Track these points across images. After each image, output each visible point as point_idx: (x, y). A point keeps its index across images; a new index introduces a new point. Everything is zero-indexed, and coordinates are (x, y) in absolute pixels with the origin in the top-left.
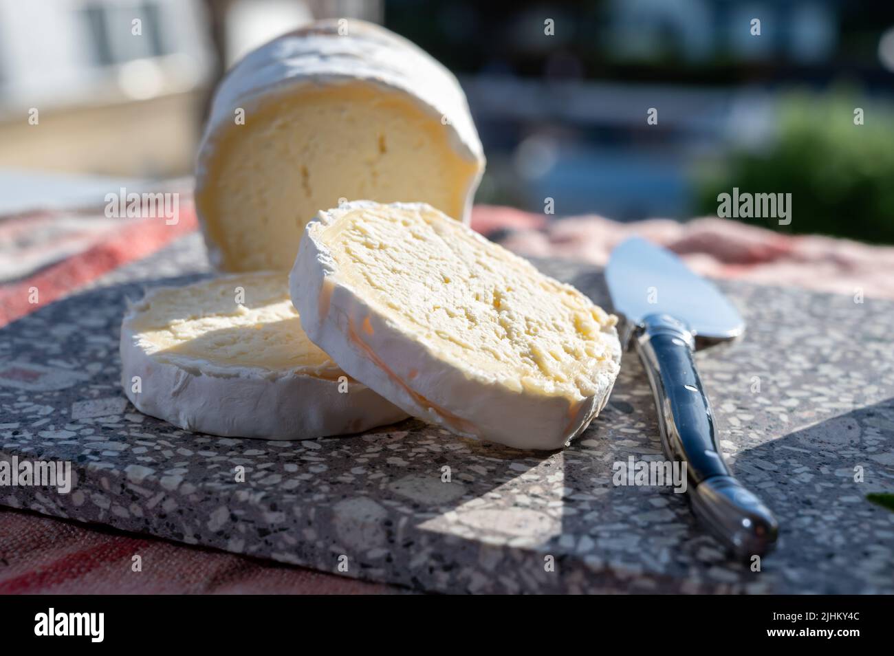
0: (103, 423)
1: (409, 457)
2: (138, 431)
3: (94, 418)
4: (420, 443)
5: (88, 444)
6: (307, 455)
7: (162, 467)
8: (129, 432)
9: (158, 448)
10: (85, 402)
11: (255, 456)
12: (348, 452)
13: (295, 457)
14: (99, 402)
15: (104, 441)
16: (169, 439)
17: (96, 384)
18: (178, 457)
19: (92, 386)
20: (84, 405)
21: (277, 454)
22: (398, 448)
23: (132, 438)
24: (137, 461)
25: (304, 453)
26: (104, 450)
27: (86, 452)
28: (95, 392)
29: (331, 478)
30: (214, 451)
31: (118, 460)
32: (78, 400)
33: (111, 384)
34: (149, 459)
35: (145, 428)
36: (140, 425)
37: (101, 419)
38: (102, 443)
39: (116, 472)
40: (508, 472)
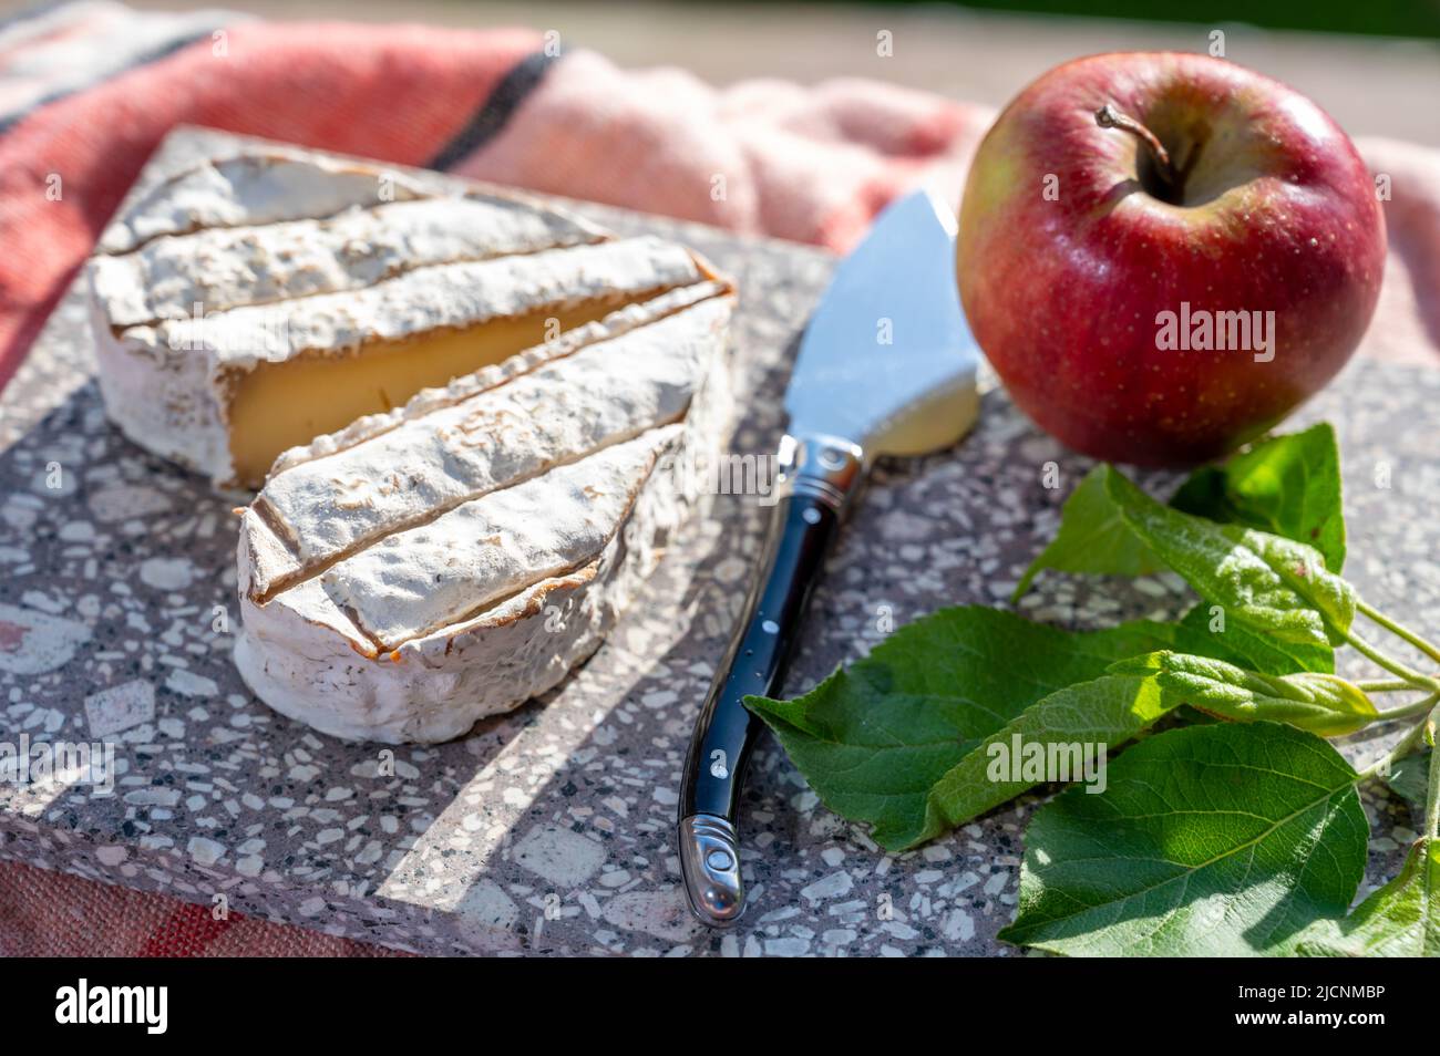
0: (135, 744)
1: (530, 786)
2: (183, 758)
3: (120, 733)
4: (540, 752)
5: (128, 795)
6: (405, 794)
7: (232, 839)
8: (173, 763)
9: (217, 795)
10: (99, 696)
11: (341, 802)
12: (453, 782)
13: (392, 800)
14: (115, 692)
15: (145, 787)
16: (228, 774)
17: (102, 649)
18: (247, 813)
19: (99, 656)
20: (100, 703)
21: (367, 795)
22: (515, 767)
23: (180, 774)
24: (199, 828)
25: (400, 788)
26: (153, 806)
27: (131, 814)
28: (106, 669)
29: (442, 843)
30: (288, 795)
31: (174, 829)
32: (89, 694)
33: (123, 650)
34: (211, 823)
35: (191, 751)
36: (182, 746)
37: (130, 733)
38: (144, 791)
39: (176, 852)
40: (653, 808)
